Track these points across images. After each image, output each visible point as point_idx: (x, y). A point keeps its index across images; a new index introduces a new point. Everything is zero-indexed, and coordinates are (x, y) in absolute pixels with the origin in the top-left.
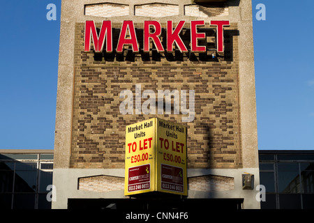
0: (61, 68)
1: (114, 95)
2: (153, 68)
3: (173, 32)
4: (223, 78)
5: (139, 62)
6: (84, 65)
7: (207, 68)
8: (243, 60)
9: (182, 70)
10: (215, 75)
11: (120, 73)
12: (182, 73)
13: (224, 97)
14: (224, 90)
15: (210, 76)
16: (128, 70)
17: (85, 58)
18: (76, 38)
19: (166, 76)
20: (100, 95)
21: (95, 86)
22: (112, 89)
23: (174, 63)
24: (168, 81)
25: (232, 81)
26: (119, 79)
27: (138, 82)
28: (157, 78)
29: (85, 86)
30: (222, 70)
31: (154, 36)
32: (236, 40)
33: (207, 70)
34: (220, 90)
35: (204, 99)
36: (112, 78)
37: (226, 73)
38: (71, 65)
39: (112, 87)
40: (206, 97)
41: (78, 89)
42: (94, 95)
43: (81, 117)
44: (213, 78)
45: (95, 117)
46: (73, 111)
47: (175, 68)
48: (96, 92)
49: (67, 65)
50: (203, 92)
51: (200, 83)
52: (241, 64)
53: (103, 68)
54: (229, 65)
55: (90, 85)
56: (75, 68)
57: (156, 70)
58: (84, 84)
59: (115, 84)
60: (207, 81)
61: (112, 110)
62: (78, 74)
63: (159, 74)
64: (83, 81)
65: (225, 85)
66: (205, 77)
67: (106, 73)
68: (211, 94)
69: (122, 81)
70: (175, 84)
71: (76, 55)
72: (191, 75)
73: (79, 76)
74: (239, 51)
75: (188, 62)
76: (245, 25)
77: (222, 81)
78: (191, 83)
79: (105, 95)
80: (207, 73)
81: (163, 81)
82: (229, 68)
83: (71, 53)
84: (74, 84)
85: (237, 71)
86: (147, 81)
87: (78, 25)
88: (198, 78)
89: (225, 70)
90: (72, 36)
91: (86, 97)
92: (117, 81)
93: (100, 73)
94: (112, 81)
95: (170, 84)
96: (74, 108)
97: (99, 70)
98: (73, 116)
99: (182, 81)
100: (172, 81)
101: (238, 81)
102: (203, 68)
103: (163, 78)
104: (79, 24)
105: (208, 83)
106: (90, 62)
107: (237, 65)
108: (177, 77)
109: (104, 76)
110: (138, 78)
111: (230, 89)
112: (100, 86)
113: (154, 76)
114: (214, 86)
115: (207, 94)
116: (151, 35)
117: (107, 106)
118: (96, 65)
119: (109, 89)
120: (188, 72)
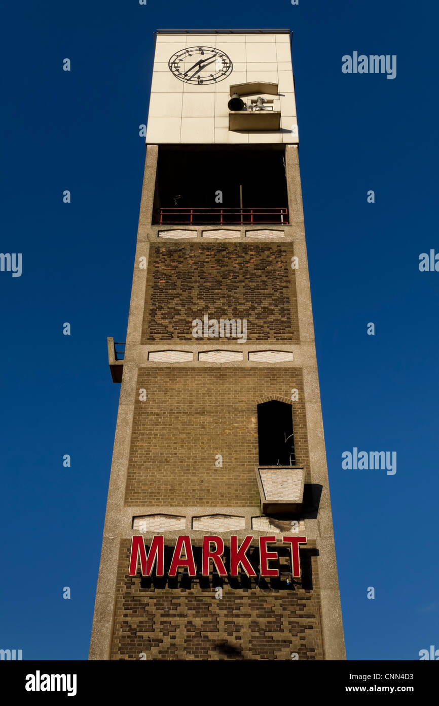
1: (164, 635)
2: (214, 597)
3: (238, 550)
4: (301, 612)
5: (196, 590)
6: (128, 594)
7: (281, 598)
8: (325, 588)
9: (249, 601)
10: (291, 608)
11: (172, 604)
12: (250, 605)
13: (303, 638)
14: (303, 628)
15: (285, 609)
16: (183, 601)
17: (130, 584)
18: (121, 558)
19: (230, 609)
20: (145, 635)
21: (140, 622)
22: (162, 627)
23: (240, 592)
24: (233, 616)
25: (313, 616)
26: (171, 612)
27: (195, 616)
28: (218, 612)
29: (127, 622)
30: (300, 602)
31: (215, 556)
32: (316, 561)
33: (280, 601)
34: (298, 629)
35: (278, 641)
36: (162, 612)
37: (305, 605)
38: (112, 594)
39: (162, 623)
40: (280, 639)
41: (118, 626)
42: (138, 634)
44: (288, 612)
47: (241, 598)
48: (141, 631)
49: (107, 593)
50: (276, 631)
51: (273, 619)
52: (324, 594)
53: (151, 598)
54: (308, 595)
55: (134, 621)
56: (117, 598)
57: (217, 601)
58: (127, 619)
59: (165, 619)
60: (281, 616)
62: (120, 605)
63: (220, 607)
64: (126, 616)
65: (305, 621)
66: (279, 611)
67: (155, 605)
68: (286, 635)
69: (174, 616)
70: (240, 621)
71: (119, 580)
72: (261, 607)
73: (120, 608)
74: (320, 576)
75: (257, 590)
76: (324, 543)
77: (301, 616)
78: (261, 619)
79: (152, 635)
80: (281, 605)
81: (226, 616)
82: (309, 598)
83: (113, 578)
84: (115, 620)
85: (319, 602)
86: (206, 616)
87: (123, 542)
88: (270, 612)
89: (304, 602)
90: (116, 556)
91: (129, 637)
92: (168, 615)
93: (147, 605)
94: (162, 616)
95: (235, 619)
97: (146, 600)
99: (249, 616)
100: (238, 616)
101: (321, 616)
102: (276, 598)
103: (225, 612)
104: (125, 540)
105: (282, 619)
106: (136, 590)
107: (319, 595)
108: (243, 610)
109: (152, 609)
110: (194, 612)
111: (311, 627)
112: (146, 622)
113: (214, 609)
114: (290, 623)
115: (281, 634)
116: (212, 555)
117: (155, 650)
118: (142, 593)
119: (157, 626)
120: (257, 603)
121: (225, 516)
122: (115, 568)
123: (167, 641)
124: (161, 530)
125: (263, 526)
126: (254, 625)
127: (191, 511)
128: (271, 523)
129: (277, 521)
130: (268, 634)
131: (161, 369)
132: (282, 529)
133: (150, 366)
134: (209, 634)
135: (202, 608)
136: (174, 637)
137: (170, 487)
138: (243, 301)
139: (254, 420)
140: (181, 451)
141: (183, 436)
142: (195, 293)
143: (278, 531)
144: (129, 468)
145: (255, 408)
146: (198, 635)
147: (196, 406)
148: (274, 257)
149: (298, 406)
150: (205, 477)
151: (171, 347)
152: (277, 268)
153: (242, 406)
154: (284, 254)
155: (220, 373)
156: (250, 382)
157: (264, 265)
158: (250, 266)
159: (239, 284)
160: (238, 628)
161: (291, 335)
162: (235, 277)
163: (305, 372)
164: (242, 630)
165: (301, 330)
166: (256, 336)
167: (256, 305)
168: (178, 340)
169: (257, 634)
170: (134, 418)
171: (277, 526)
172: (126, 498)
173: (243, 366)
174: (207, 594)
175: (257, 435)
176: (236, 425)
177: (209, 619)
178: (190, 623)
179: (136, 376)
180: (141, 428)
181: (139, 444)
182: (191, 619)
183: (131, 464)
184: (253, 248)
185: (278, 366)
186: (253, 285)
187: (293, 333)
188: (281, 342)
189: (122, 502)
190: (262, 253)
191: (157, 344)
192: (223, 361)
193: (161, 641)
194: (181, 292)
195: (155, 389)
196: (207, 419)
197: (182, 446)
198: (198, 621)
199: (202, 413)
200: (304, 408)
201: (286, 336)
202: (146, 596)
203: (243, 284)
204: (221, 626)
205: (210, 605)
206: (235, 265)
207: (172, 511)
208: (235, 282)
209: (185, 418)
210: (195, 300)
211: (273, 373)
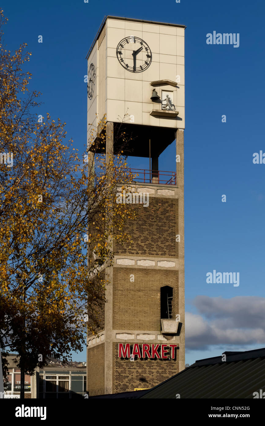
0: (106, 363)
1: (129, 375)
2: (145, 363)
3: (154, 349)
4: (173, 368)
5: (139, 360)
6: (117, 362)
7: (167, 363)
9: (156, 364)
10: (170, 367)
11: (131, 365)
12: (156, 366)
15: (167, 367)
16: (135, 364)
17: (117, 358)
18: (113, 349)
19: (150, 367)
20: (123, 375)
21: (122, 371)
22: (128, 372)
23: (153, 361)
24: (151, 369)
25: (176, 369)
26: (131, 367)
27: (139, 369)
28: (146, 368)
29: (117, 371)
30: (172, 365)
31: (147, 351)
32: (178, 351)
33: (166, 364)
34: (171, 373)
35: (165, 377)
36: (128, 367)
37: (174, 366)
38: (111, 361)
39: (128, 371)
40: (165, 376)
41: (114, 372)
42: (121, 374)
43: (116, 384)
44: (168, 368)
45: (122, 384)
46: (113, 381)
47: (154, 363)
48: (122, 373)
49: (110, 361)
50: (164, 374)
51: (163, 370)
52: (180, 362)
53: (124, 363)
54: (175, 362)
55: (119, 370)
56: (113, 363)
57: (146, 364)
58: (117, 370)
59: (130, 370)
60: (166, 369)
61: (128, 381)
62: (114, 365)
63: (147, 366)
64: (117, 368)
66: (166, 367)
67: (126, 365)
69: (132, 369)
70: (153, 370)
71: (113, 357)
72: (160, 366)
73: (115, 366)
74: (179, 356)
75: (159, 361)
76: (182, 344)
77: (172, 369)
78: (160, 370)
79: (125, 375)
80: (166, 366)
81: (149, 369)
82: (175, 364)
83: (111, 355)
84: (113, 370)
85: (178, 365)
86: (142, 369)
87: (113, 343)
88: (163, 368)
89: (173, 365)
90: (111, 348)
91: (118, 375)
92: (130, 369)
93: (123, 365)
94: (128, 369)
95: (152, 370)
96: (113, 380)
97: (123, 364)
98: (113, 384)
99: (156, 369)
100: (152, 369)
101: (179, 369)
102: (165, 363)
103: (149, 368)
104: (114, 342)
105: (166, 370)
106: (119, 360)
107: (178, 362)
108: (154, 367)
109: (125, 366)
110: (138, 368)
111: (175, 373)
112: (123, 371)
113: (145, 366)
114: (169, 371)
115: (166, 375)
116: (146, 351)
117: (126, 379)
118: (121, 361)
119: (127, 372)
120: (159, 365)
121: (148, 334)
122: (111, 351)
123: (130, 377)
124: (126, 339)
125: (161, 338)
126: (158, 372)
127: (136, 332)
128: (164, 337)
129: (166, 336)
130: (162, 375)
131: (122, 268)
132: (168, 339)
133: (117, 267)
134: (143, 375)
135: (141, 366)
136: (132, 376)
137: (128, 322)
138: (156, 233)
139: (159, 295)
140: (132, 308)
141: (132, 301)
142: (135, 227)
143: (166, 340)
144: (113, 314)
145: (159, 289)
146: (140, 375)
147: (137, 287)
148: (169, 208)
149: (176, 289)
150: (141, 319)
151: (126, 257)
152: (170, 214)
153: (155, 288)
154: (174, 206)
155: (146, 271)
156: (158, 277)
157: (165, 212)
158: (159, 212)
159: (154, 223)
160: (153, 373)
161: (175, 253)
162: (152, 219)
163: (180, 272)
164: (154, 373)
165: (179, 251)
166: (160, 253)
167: (161, 236)
168: (128, 253)
169: (158, 375)
170: (113, 292)
171: (166, 338)
172: (113, 327)
173: (155, 268)
174: (142, 362)
175: (160, 301)
176: (152, 297)
177: (143, 370)
178: (137, 371)
179: (112, 271)
180: (116, 297)
181: (116, 304)
182: (137, 370)
183: (114, 312)
184: (160, 201)
185: (169, 269)
186: (160, 224)
187: (176, 252)
188: (171, 256)
189: (112, 328)
190: (164, 205)
191: (120, 255)
192: (147, 265)
193: (128, 377)
194: (128, 226)
195: (120, 278)
196: (141, 294)
197: (132, 305)
198: (140, 371)
199: (139, 291)
200: (178, 290)
201: (173, 253)
202: (122, 362)
203: (156, 223)
204: (147, 372)
205: (144, 365)
206: (152, 212)
207: (129, 332)
208: (152, 222)
209: (132, 293)
210: (135, 232)
211: (167, 272)
